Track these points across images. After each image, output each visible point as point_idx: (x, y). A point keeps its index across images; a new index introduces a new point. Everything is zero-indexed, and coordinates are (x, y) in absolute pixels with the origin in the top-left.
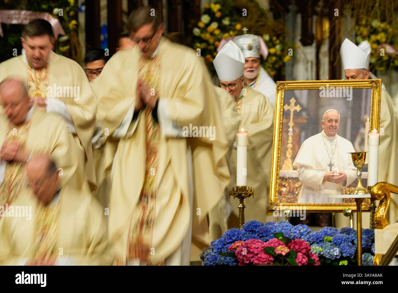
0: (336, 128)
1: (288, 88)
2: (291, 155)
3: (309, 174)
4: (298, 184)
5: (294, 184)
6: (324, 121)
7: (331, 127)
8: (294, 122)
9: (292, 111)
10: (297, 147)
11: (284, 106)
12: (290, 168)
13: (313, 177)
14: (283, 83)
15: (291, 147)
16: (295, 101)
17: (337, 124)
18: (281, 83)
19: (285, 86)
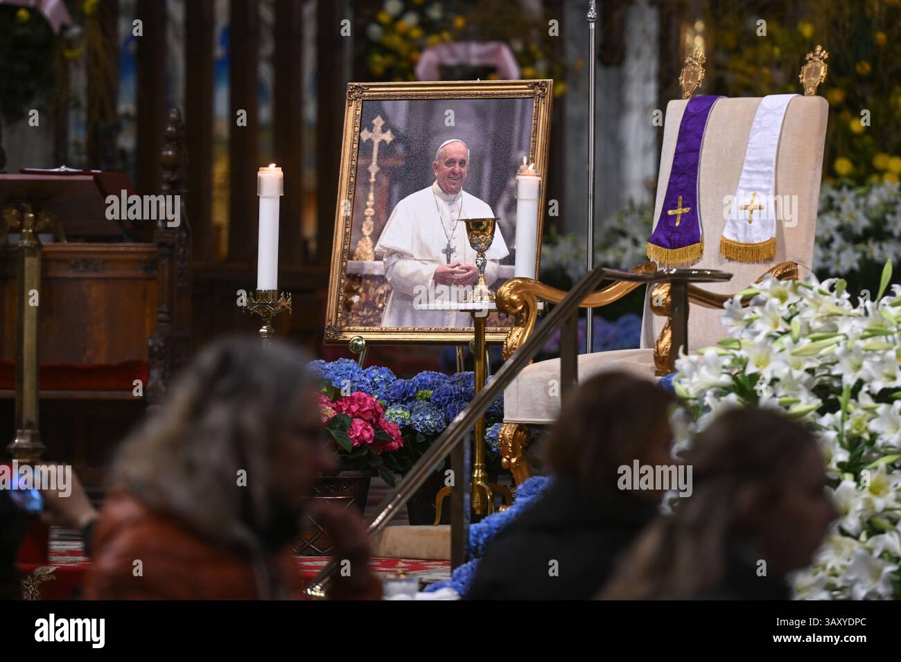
0: (461, 176)
1: (369, 96)
2: (372, 230)
3: (406, 268)
4: (383, 288)
5: (376, 289)
6: (437, 163)
7: (452, 176)
8: (378, 164)
9: (376, 141)
10: (383, 216)
11: (360, 131)
12: (369, 256)
13: (414, 274)
14: (360, 87)
15: (373, 214)
16: (382, 123)
17: (463, 170)
18: (357, 86)
19: (363, 92)
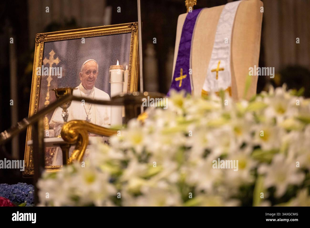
0: (94, 79)
1: (47, 40)
6: (82, 73)
7: (89, 79)
9: (51, 63)
11: (43, 59)
12: (47, 127)
14: (42, 35)
16: (54, 54)
17: (95, 76)
18: (41, 35)
19: (44, 38)
